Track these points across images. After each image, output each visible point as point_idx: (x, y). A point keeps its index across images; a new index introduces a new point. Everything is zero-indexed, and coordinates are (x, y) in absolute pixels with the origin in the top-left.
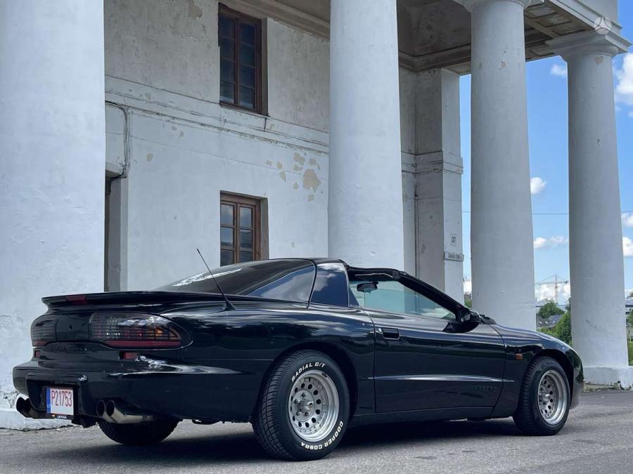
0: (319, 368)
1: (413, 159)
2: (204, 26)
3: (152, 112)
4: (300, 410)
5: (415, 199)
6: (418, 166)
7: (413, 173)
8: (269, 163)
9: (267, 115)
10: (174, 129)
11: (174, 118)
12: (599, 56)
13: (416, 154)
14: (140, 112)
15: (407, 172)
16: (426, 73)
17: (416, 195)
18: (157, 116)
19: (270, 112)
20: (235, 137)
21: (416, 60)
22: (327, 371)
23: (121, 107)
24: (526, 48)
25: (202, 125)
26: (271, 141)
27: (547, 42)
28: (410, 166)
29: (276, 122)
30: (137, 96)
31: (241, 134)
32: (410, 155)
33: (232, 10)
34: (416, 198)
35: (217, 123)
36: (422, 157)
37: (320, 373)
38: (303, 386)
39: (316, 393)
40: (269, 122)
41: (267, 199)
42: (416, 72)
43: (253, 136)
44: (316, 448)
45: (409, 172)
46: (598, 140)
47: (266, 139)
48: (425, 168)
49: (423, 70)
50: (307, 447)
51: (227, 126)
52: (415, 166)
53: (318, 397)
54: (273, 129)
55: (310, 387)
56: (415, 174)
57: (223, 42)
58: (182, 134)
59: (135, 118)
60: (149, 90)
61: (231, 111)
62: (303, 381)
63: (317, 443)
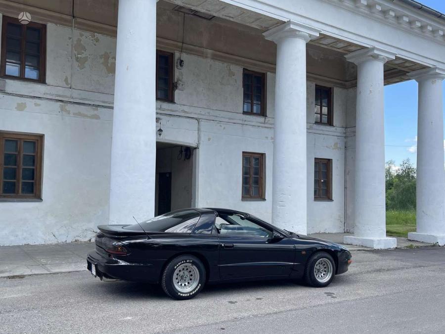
0: (189, 262)
1: (344, 130)
2: (236, 80)
3: (210, 120)
4: (182, 279)
5: (345, 149)
6: (347, 134)
8: (267, 138)
9: (266, 116)
10: (221, 126)
11: (221, 122)
12: (434, 80)
13: (346, 128)
14: (205, 120)
16: (351, 89)
17: (345, 147)
18: (212, 122)
19: (268, 114)
20: (250, 128)
21: (347, 83)
22: (193, 263)
23: (196, 119)
25: (235, 123)
26: (268, 128)
27: (407, 74)
28: (342, 134)
29: (270, 119)
30: (203, 113)
31: (253, 126)
32: (342, 128)
33: (249, 70)
35: (241, 122)
36: (348, 129)
37: (190, 264)
38: (183, 269)
39: (190, 272)
40: (267, 119)
41: (265, 154)
42: (347, 89)
43: (259, 126)
44: (186, 295)
45: (342, 137)
46: (432, 122)
47: (265, 127)
48: (350, 135)
49: (350, 88)
50: (181, 295)
51: (246, 123)
52: (345, 133)
53: (191, 273)
54: (269, 122)
55: (187, 269)
56: (345, 137)
57: (244, 86)
58: (224, 128)
59: (202, 123)
60: (209, 110)
61: (248, 116)
62: (183, 267)
63: (187, 293)
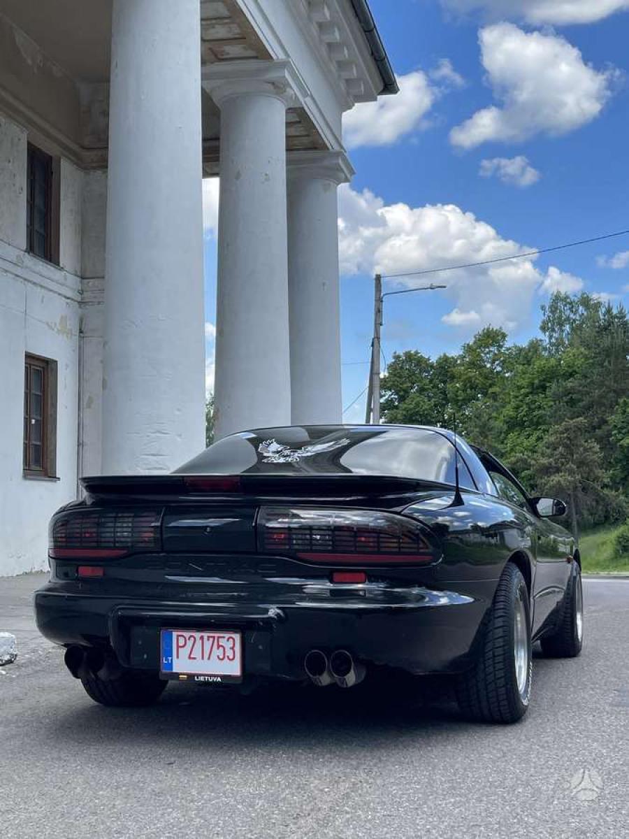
1: (79, 284)
5: (80, 336)
6: (85, 294)
7: (79, 302)
13: (83, 278)
15: (72, 299)
17: (81, 332)
21: (85, 154)
24: (203, 162)
28: (76, 292)
32: (76, 278)
34: (81, 334)
36: (91, 282)
42: (86, 169)
45: (75, 301)
48: (95, 297)
52: (81, 292)
56: (81, 303)
